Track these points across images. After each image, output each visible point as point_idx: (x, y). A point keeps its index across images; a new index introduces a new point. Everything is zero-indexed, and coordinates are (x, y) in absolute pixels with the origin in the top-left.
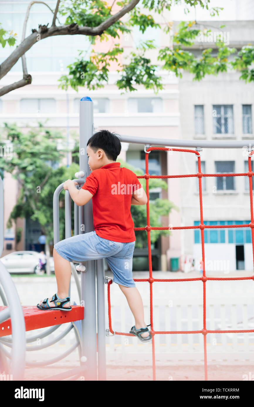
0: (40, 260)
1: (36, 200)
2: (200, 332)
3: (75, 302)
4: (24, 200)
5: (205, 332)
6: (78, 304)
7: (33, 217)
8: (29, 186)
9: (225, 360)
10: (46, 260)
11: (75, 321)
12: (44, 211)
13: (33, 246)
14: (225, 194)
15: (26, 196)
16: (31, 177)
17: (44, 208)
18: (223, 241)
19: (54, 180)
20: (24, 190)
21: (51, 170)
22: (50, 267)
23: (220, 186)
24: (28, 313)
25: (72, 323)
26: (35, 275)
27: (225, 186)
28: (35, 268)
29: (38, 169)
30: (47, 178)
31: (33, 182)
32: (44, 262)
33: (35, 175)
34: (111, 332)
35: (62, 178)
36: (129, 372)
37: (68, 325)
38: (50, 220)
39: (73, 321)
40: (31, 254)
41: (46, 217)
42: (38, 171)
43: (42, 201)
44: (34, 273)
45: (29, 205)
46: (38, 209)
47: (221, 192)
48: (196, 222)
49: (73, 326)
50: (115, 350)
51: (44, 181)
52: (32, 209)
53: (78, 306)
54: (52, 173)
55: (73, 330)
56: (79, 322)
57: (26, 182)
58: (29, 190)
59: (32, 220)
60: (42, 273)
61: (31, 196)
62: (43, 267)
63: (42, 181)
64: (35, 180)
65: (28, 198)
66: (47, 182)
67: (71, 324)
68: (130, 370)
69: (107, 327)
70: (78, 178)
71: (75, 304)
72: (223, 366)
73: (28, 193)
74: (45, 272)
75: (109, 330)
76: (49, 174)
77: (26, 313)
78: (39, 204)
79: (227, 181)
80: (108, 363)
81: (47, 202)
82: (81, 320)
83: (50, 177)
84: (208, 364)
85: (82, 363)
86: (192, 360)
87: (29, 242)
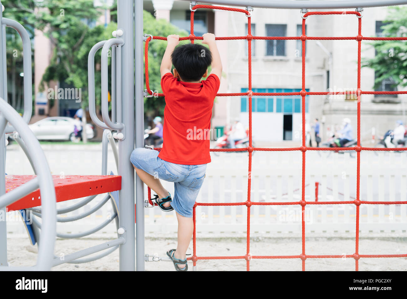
0: (76, 127)
1: (71, 62)
2: (245, 204)
3: (112, 172)
4: (58, 61)
5: (248, 204)
6: (116, 174)
7: (68, 80)
8: (64, 46)
9: (268, 232)
10: (82, 127)
11: (112, 191)
12: (80, 74)
13: (68, 112)
14: (275, 60)
15: (59, 56)
16: (65, 36)
17: (80, 70)
18: (271, 110)
19: (90, 40)
20: (57, 50)
21: (87, 29)
22: (87, 135)
23: (269, 52)
24: (61, 182)
25: (109, 193)
26: (70, 143)
27: (275, 51)
28: (71, 135)
29: (73, 28)
30: (82, 37)
31: (68, 42)
32: (79, 129)
33: (69, 34)
34: (150, 204)
35: (99, 38)
36: (169, 244)
37: (105, 195)
38: (86, 84)
39: (110, 192)
40: (66, 120)
41: (82, 80)
42: (72, 30)
43: (78, 63)
44: (69, 140)
45: (63, 68)
46: (73, 71)
47: (270, 57)
48: (242, 89)
49: (109, 197)
50: (155, 221)
51: (80, 41)
52: (66, 71)
53: (115, 176)
54: (88, 33)
55: (110, 200)
56: (116, 193)
57: (60, 41)
58: (64, 51)
59: (66, 83)
60: (78, 140)
61: (65, 58)
62: (79, 134)
63: (77, 41)
64: (69, 39)
65: (62, 59)
66: (82, 42)
67: (108, 195)
68: (170, 241)
69: (146, 198)
70: (116, 38)
71: (112, 174)
72: (265, 238)
73: (61, 54)
74: (81, 140)
75: (148, 201)
76: (85, 33)
77: (59, 182)
78: (74, 66)
79: (277, 45)
80: (146, 235)
81: (82, 64)
82: (118, 191)
83: (87, 37)
84: (251, 236)
85: (120, 235)
86: (234, 232)
87: (63, 107)
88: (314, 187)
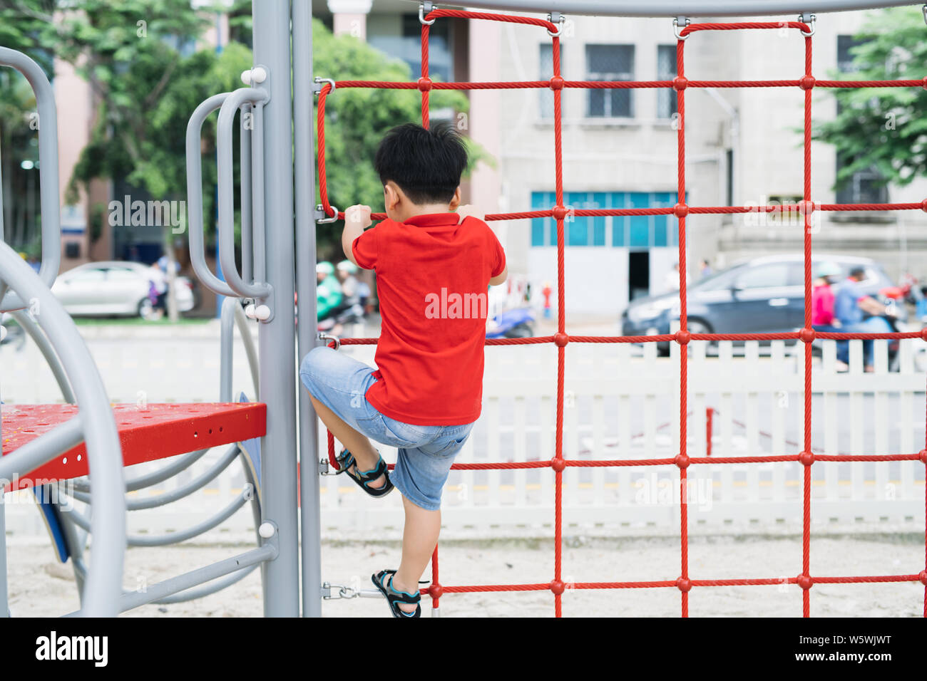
0: (152, 284)
1: (139, 136)
2: (549, 464)
3: (242, 393)
4: (109, 134)
5: (558, 466)
6: (252, 399)
7: (133, 178)
8: (123, 100)
9: (599, 525)
10: (167, 285)
11: (246, 439)
12: (160, 163)
13: (133, 249)
14: (608, 127)
15: (112, 123)
16: (126, 76)
17: (160, 154)
18: (600, 242)
19: (185, 85)
20: (108, 107)
21: (175, 58)
22: (179, 302)
23: (595, 108)
24: (128, 421)
25: (237, 444)
26: (139, 321)
27: (608, 106)
28: (141, 304)
29: (146, 58)
30: (165, 78)
31: (131, 89)
32: (160, 289)
33: (135, 70)
34: (333, 466)
35: (205, 80)
36: (373, 555)
37: (227, 448)
38: (176, 186)
39: (240, 441)
40: (129, 270)
41: (165, 177)
42: (143, 63)
43: (155, 137)
44: (135, 316)
45: (121, 148)
46: (146, 157)
47: (598, 121)
48: (537, 196)
49: (238, 452)
50: (340, 501)
51: (160, 86)
52: (129, 156)
53: (252, 404)
54: (178, 68)
55: (238, 460)
56: (254, 442)
57: (114, 88)
58: (122, 109)
59: (130, 185)
60: (158, 315)
61: (125, 125)
62: (160, 302)
63: (152, 88)
64: (135, 82)
65: (119, 129)
66: (166, 89)
67: (235, 446)
68: (376, 549)
69: (324, 454)
70: (249, 87)
71: (243, 398)
72: (594, 538)
73: (117, 117)
74: (166, 314)
75: (329, 461)
76: (171, 69)
77: (123, 421)
78: (147, 146)
79: (612, 94)
80: (324, 535)
81: (166, 140)
82: (259, 439)
83: (175, 77)
84: (564, 533)
85: (262, 541)
86: (522, 526)
87: (123, 239)
88: (704, 419)
